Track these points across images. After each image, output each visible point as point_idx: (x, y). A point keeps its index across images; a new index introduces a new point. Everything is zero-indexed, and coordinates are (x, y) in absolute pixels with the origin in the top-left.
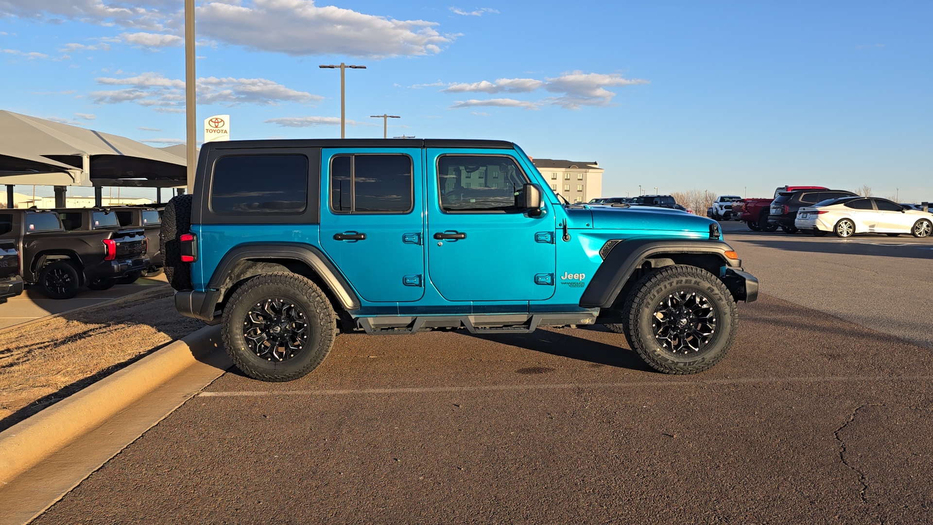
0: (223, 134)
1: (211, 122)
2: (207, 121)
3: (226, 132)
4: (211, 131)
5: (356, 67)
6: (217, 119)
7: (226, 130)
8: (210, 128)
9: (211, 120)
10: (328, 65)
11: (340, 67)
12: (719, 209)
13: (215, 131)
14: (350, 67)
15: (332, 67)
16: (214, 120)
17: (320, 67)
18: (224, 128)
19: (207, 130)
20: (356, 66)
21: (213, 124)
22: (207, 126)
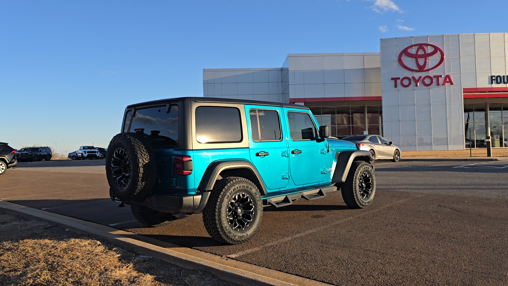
12: (84, 153)
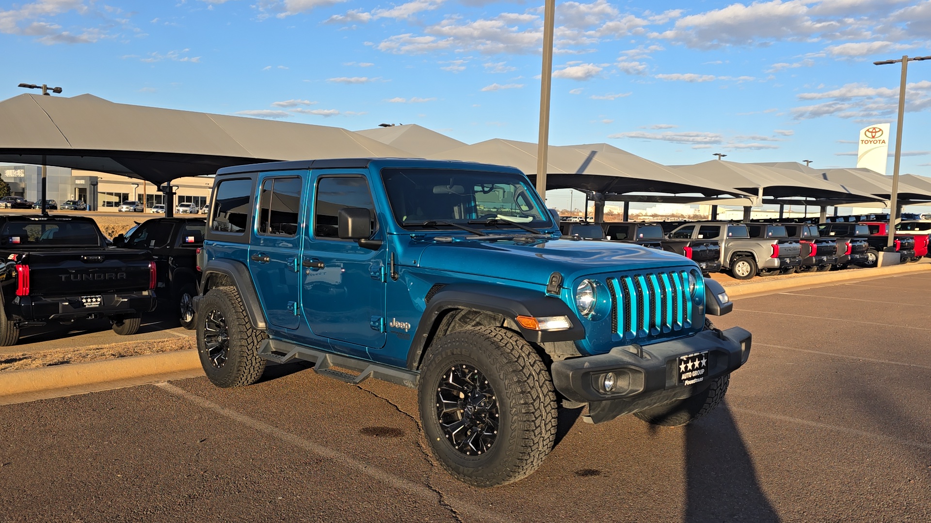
0: (881, 145)
1: (867, 132)
2: (862, 132)
3: (884, 142)
4: (867, 142)
5: (922, 59)
6: (874, 128)
7: (884, 140)
8: (865, 138)
9: (868, 130)
10: (885, 61)
11: (902, 61)
13: (871, 142)
14: (915, 59)
15: (891, 62)
16: (871, 130)
17: (877, 64)
18: (882, 138)
19: (862, 141)
20: (923, 56)
21: (869, 134)
22: (862, 137)
